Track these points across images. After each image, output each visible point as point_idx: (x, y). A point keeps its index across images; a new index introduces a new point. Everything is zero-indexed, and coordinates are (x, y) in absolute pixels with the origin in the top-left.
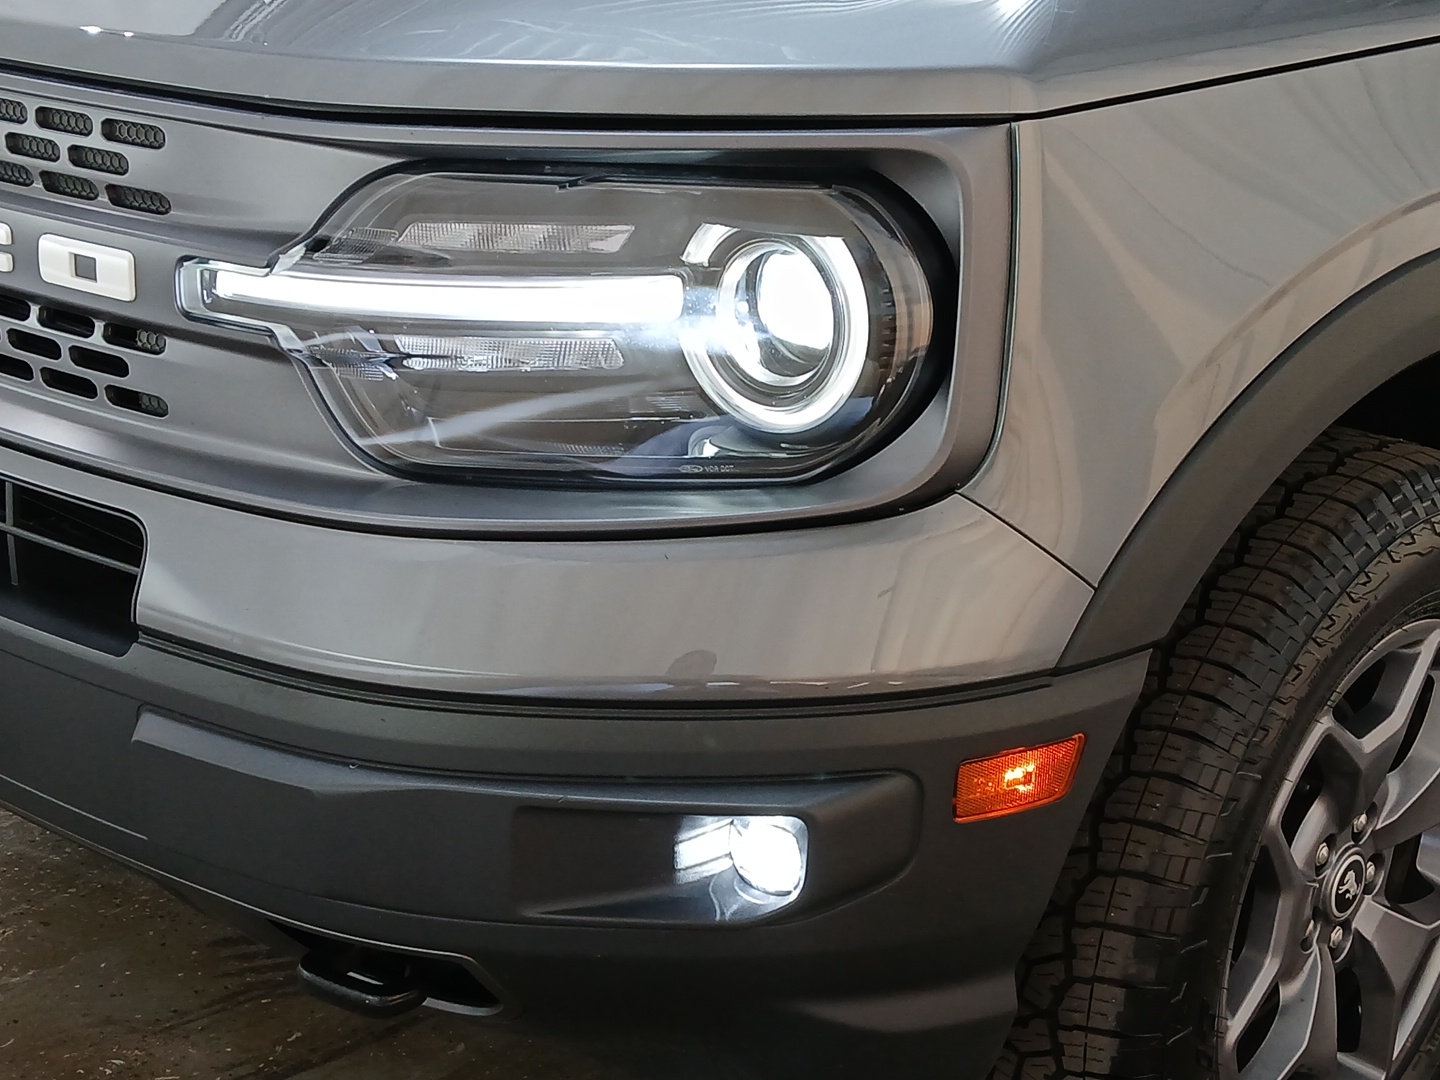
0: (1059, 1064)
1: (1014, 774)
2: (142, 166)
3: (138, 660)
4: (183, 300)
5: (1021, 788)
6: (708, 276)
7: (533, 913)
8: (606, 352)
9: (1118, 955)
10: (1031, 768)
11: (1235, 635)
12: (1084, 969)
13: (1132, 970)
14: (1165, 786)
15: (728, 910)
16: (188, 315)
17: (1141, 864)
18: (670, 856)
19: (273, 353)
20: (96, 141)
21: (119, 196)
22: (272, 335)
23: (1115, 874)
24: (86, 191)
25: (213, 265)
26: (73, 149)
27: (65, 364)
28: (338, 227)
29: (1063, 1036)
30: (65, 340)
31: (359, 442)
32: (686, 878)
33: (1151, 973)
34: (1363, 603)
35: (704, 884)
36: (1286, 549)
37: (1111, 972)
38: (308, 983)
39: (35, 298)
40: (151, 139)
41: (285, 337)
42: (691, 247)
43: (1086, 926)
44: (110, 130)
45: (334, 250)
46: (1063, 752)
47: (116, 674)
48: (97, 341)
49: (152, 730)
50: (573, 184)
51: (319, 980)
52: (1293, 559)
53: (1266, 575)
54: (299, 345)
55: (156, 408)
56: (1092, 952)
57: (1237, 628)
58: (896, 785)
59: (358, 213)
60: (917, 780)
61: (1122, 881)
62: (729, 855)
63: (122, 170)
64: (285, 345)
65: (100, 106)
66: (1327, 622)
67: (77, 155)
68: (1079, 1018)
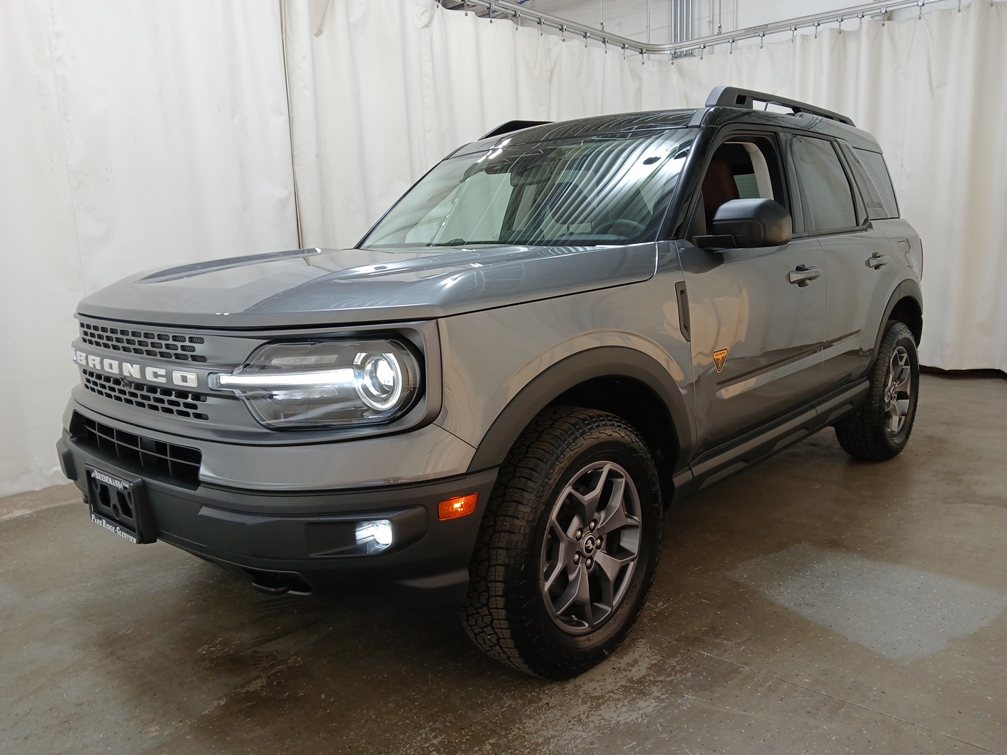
0: (489, 594)
1: (457, 506)
2: (199, 349)
3: (201, 491)
4: (210, 386)
5: (459, 509)
6: (361, 367)
7: (313, 556)
8: (333, 391)
9: (502, 556)
10: (463, 503)
11: (534, 460)
12: (493, 562)
13: (507, 561)
14: (513, 504)
15: (371, 551)
16: (211, 389)
17: (507, 528)
18: (354, 536)
19: (234, 398)
20: (187, 343)
21: (194, 358)
22: (234, 393)
23: (500, 532)
24: (185, 357)
25: (219, 375)
26: (182, 346)
27: (182, 408)
28: (252, 360)
29: (489, 584)
30: (181, 401)
31: (262, 423)
32: (359, 543)
33: (512, 562)
34: (575, 451)
35: (365, 545)
36: (551, 436)
37: (500, 562)
38: (255, 587)
39: (174, 390)
40: (201, 341)
41: (237, 393)
42: (356, 360)
43: (493, 549)
44: (191, 340)
45: (252, 367)
46: (472, 498)
47: (195, 496)
48: (189, 400)
49: (205, 511)
50: (315, 344)
51: (258, 586)
52: (552, 438)
53: (544, 443)
54: (243, 395)
55: (206, 418)
56: (495, 556)
57: (535, 458)
58: (420, 510)
59: (258, 356)
60: (425, 507)
61: (502, 534)
62: (373, 536)
63: (194, 351)
64: (237, 395)
65: (187, 333)
66: (562, 456)
67: (183, 348)
68: (493, 578)
